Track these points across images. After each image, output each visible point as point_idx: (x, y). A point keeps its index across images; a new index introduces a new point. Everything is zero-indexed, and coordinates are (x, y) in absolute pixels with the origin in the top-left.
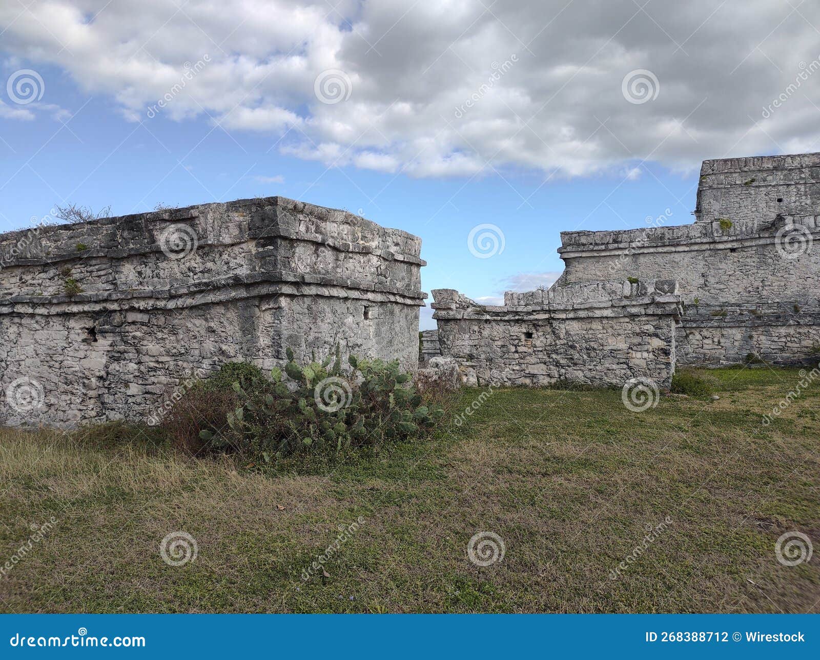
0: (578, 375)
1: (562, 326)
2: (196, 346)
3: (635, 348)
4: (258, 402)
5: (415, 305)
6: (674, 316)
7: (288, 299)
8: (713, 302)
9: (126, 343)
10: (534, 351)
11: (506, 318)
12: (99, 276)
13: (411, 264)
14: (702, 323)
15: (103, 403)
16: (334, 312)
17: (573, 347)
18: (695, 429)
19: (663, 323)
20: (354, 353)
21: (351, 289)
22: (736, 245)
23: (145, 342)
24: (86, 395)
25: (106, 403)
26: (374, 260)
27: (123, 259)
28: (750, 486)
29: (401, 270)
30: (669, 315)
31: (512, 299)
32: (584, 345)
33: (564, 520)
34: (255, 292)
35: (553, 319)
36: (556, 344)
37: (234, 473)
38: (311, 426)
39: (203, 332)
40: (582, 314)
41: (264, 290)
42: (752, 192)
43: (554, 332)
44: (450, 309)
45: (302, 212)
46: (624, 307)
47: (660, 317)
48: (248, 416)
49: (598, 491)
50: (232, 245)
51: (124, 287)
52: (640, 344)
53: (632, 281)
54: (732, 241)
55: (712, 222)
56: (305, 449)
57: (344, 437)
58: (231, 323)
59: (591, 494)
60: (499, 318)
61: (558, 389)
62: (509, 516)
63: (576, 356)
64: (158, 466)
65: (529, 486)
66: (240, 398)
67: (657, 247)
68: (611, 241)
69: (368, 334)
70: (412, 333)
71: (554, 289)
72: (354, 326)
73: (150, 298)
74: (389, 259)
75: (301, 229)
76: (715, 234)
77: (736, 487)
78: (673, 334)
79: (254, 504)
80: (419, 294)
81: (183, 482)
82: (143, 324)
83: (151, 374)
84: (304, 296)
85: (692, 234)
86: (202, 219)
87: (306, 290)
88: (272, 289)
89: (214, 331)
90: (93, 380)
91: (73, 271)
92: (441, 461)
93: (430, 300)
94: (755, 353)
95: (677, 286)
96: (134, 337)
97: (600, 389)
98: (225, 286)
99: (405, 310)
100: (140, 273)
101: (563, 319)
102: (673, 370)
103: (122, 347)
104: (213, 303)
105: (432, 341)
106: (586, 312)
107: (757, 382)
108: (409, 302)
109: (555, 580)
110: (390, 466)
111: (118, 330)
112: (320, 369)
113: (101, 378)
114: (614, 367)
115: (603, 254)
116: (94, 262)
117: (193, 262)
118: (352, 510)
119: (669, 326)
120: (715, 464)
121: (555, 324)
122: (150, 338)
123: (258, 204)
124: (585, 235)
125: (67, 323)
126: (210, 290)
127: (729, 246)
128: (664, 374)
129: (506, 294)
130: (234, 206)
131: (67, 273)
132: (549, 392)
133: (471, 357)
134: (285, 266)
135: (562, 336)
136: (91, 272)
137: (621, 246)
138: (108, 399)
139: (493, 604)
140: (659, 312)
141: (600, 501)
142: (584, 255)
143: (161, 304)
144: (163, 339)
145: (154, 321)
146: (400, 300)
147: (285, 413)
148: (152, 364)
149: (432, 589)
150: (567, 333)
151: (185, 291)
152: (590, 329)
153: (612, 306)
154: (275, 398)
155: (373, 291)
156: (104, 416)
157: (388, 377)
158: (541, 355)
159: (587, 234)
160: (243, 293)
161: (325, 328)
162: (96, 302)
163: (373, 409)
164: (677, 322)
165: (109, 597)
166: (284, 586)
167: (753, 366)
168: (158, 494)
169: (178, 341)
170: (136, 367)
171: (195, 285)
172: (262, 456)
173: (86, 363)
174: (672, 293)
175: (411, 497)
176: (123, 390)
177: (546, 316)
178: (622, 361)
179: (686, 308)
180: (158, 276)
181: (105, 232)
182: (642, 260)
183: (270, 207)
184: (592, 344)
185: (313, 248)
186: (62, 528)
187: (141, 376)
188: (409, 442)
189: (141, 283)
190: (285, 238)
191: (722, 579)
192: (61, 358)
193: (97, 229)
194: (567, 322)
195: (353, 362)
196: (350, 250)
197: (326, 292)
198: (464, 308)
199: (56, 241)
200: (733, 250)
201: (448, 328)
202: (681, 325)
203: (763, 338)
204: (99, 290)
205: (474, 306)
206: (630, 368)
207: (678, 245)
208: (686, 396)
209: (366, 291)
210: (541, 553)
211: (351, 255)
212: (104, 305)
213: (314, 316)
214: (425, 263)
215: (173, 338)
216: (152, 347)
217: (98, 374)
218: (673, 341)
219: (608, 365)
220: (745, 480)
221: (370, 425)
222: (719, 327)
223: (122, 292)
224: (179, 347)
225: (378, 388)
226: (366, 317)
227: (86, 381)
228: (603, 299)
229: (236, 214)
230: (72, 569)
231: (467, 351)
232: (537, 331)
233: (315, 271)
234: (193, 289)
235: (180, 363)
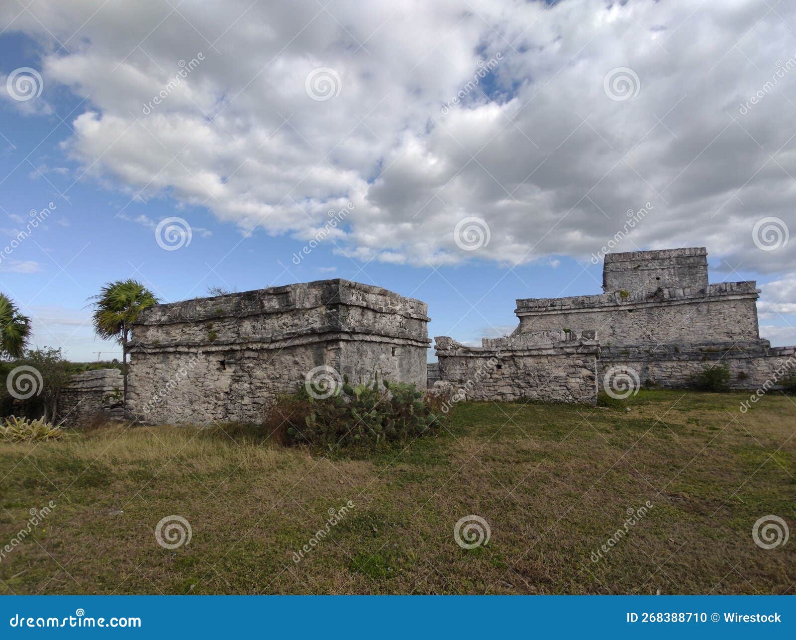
0: (534, 394)
1: (521, 361)
2: (286, 372)
3: (571, 375)
4: (325, 410)
5: (424, 347)
6: (595, 354)
7: (345, 343)
8: (620, 345)
9: (243, 370)
10: (503, 378)
11: (484, 355)
12: (229, 329)
13: (421, 320)
14: (614, 358)
15: (227, 409)
16: (373, 352)
17: (529, 375)
18: (616, 431)
19: (589, 359)
20: (386, 378)
21: (384, 336)
22: (632, 308)
23: (255, 370)
24: (216, 404)
25: (229, 410)
26: (398, 318)
27: (244, 318)
28: (661, 472)
29: (415, 325)
30: (592, 354)
31: (487, 343)
32: (536, 374)
33: (534, 495)
34: (324, 338)
35: (515, 356)
36: (517, 373)
37: (310, 457)
38: (360, 426)
39: (291, 364)
40: (534, 353)
41: (330, 337)
42: (639, 274)
43: (516, 365)
44: (447, 349)
45: (354, 288)
46: (562, 348)
47: (586, 355)
48: (318, 420)
49: (555, 474)
50: (311, 309)
51: (244, 336)
52: (574, 373)
53: (566, 331)
54: (629, 305)
55: (615, 293)
56: (356, 443)
57: (381, 435)
58: (308, 358)
59: (551, 476)
60: (479, 355)
61: (520, 403)
62: (496, 491)
63: (532, 381)
64: (260, 452)
65: (508, 470)
66: (314, 407)
67: (580, 309)
68: (549, 305)
69: (395, 366)
70: (423, 365)
71: (513, 336)
72: (386, 360)
73: (259, 342)
74: (408, 317)
75: (353, 298)
76: (618, 301)
77: (651, 473)
78: (596, 366)
79: (324, 479)
80: (427, 339)
81: (277, 462)
82: (254, 358)
83: (258, 390)
84: (355, 341)
85: (602, 300)
86: (293, 293)
87: (356, 337)
88: (335, 336)
89: (298, 363)
90: (222, 394)
91: (214, 326)
92: (446, 452)
93: (433, 344)
94: (651, 379)
95: (596, 334)
96: (248, 367)
97: (548, 403)
98: (307, 335)
99: (418, 350)
100: (254, 327)
101: (521, 356)
102: (597, 391)
103: (241, 373)
104: (298, 346)
105: (433, 371)
106: (537, 351)
107: (655, 399)
108: (420, 345)
109: (533, 538)
110: (412, 455)
111: (239, 363)
112: (364, 389)
113: (226, 393)
114: (558, 388)
115: (545, 313)
116: (226, 320)
117: (286, 319)
118: (388, 485)
119: (592, 361)
120: (635, 456)
121: (516, 359)
122: (258, 368)
123: (328, 283)
124: (532, 301)
125: (208, 358)
126: (296, 337)
127: (628, 308)
128: (592, 394)
129: (483, 340)
130: (313, 285)
131: (210, 327)
132: (514, 405)
133: (461, 381)
134: (343, 321)
135: (521, 367)
136: (225, 326)
137: (556, 308)
138: (231, 407)
139: (492, 555)
140: (586, 351)
141: (558, 482)
142: (532, 314)
143: (265, 346)
144: (266, 368)
145: (261, 357)
146: (415, 343)
147: (343, 417)
148: (259, 385)
149: (448, 543)
150: (525, 365)
151: (281, 338)
152: (540, 363)
153: (554, 348)
154: (336, 407)
155: (398, 338)
156: (227, 418)
157: (409, 393)
158: (507, 380)
159: (533, 301)
160: (317, 339)
161: (367, 362)
162: (226, 345)
163: (399, 415)
164: (597, 358)
165: (234, 541)
166: (348, 537)
167: (651, 388)
168: (261, 470)
169: (275, 370)
170: (248, 386)
171: (287, 334)
172: (328, 447)
173: (218, 383)
174: (593, 338)
175: (427, 477)
176: (240, 401)
177: (510, 354)
178: (563, 384)
179: (603, 348)
180: (265, 328)
181: (234, 301)
182: (570, 317)
183: (334, 285)
184: (542, 373)
185: (360, 310)
186: (202, 492)
187: (251, 392)
188: (424, 439)
189: (254, 333)
190: (344, 304)
191: (650, 538)
192: (202, 380)
193: (230, 300)
194: (525, 358)
195: (386, 384)
196: (384, 311)
197: (368, 338)
198: (455, 349)
199: (205, 307)
200: (630, 311)
201: (445, 362)
202: (599, 360)
203: (655, 369)
204: (228, 337)
205: (462, 347)
206: (568, 389)
207: (593, 307)
208: (608, 408)
209: (393, 338)
210: (521, 519)
211: (384, 315)
212: (231, 346)
213: (361, 354)
214: (430, 320)
215: (272, 368)
216: (258, 373)
217: (225, 390)
218: (596, 371)
219: (553, 387)
220: (657, 467)
221: (398, 427)
222: (625, 362)
223: (242, 338)
224: (275, 373)
225: (402, 402)
226: (393, 355)
227: (217, 395)
228: (548, 343)
229: (313, 290)
230: (209, 520)
231: (458, 377)
232: (504, 364)
233: (362, 325)
234: (286, 336)
235: (276, 384)
